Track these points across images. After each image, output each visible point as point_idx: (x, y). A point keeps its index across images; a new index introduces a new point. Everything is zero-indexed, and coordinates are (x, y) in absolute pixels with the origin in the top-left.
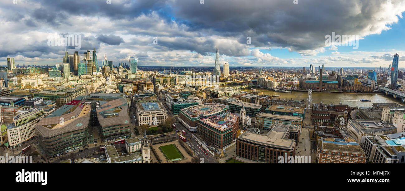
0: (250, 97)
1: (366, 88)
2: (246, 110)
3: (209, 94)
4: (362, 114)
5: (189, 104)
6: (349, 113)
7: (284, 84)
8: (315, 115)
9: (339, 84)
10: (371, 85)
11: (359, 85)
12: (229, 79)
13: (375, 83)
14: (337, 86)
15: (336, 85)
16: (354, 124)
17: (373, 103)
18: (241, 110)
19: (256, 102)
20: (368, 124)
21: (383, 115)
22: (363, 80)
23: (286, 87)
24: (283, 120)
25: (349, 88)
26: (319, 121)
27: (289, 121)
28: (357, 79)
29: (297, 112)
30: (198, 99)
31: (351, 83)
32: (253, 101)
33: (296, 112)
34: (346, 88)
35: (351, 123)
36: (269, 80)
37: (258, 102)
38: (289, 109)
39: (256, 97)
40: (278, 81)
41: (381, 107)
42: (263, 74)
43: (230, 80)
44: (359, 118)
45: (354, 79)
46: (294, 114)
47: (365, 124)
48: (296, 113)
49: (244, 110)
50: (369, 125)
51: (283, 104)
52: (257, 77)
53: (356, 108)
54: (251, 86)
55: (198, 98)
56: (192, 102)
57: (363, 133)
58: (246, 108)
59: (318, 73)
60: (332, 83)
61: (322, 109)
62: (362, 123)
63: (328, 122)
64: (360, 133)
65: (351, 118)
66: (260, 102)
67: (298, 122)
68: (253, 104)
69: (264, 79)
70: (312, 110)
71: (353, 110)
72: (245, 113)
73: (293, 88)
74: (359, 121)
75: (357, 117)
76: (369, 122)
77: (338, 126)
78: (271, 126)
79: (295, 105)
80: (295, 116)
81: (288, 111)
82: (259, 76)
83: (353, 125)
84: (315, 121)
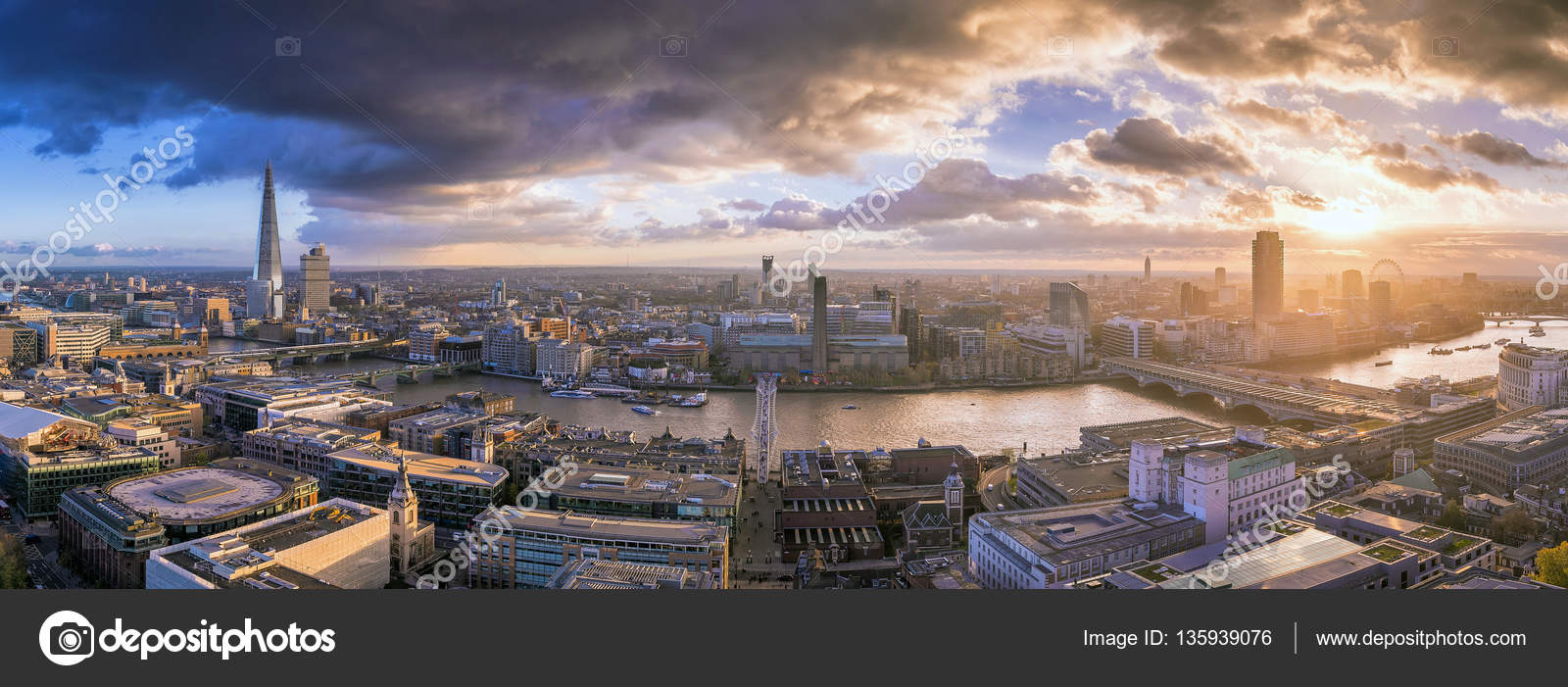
0: (439, 423)
1: (1043, 363)
2: (419, 495)
3: (221, 412)
4: (1034, 484)
5: (112, 463)
6: (970, 485)
7: (626, 355)
8: (796, 509)
9: (914, 351)
10: (1065, 347)
11: (1007, 353)
12: (329, 331)
13: (1081, 341)
14: (902, 361)
15: (899, 357)
16: (1001, 536)
17: (1082, 430)
18: (395, 494)
19: (474, 450)
20: (1068, 526)
21: (1132, 478)
22: (1025, 330)
23: (638, 372)
24: (623, 544)
25: (964, 369)
26: (822, 541)
27: (653, 546)
28: (999, 325)
29: (699, 500)
30: (159, 440)
31: (972, 343)
32: (458, 444)
33: (693, 500)
34: (946, 366)
35: (988, 531)
36: (546, 334)
37: (489, 451)
38: (655, 485)
39: (473, 427)
40: (594, 342)
41: (1120, 441)
42: (511, 303)
43: (332, 338)
44: (1023, 505)
45: (982, 325)
46: (681, 510)
47: (1054, 528)
48: (695, 504)
49: (410, 494)
50: (1072, 530)
51: (622, 462)
52: (482, 318)
53: (1003, 459)
54: (450, 368)
55: (163, 431)
56: (125, 456)
57: (1051, 568)
58: (418, 484)
59: (808, 300)
60: (874, 344)
61: (829, 476)
62: (1040, 523)
63: (868, 540)
64: (1035, 572)
65: (983, 510)
66: (497, 452)
67: (701, 549)
68: (455, 463)
69: (520, 329)
70: (780, 484)
71: (988, 468)
72: (414, 508)
73: (678, 374)
74: (1026, 518)
75: (1015, 498)
76: (1072, 513)
77: (922, 555)
78: (556, 577)
79: (689, 460)
80: (686, 518)
81: (646, 498)
82: (495, 314)
83: (996, 540)
84: (798, 541)
